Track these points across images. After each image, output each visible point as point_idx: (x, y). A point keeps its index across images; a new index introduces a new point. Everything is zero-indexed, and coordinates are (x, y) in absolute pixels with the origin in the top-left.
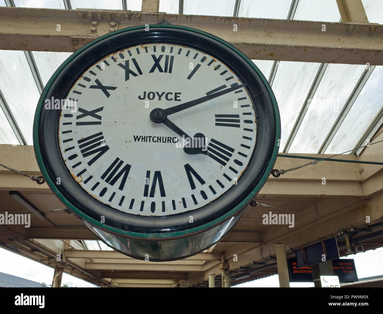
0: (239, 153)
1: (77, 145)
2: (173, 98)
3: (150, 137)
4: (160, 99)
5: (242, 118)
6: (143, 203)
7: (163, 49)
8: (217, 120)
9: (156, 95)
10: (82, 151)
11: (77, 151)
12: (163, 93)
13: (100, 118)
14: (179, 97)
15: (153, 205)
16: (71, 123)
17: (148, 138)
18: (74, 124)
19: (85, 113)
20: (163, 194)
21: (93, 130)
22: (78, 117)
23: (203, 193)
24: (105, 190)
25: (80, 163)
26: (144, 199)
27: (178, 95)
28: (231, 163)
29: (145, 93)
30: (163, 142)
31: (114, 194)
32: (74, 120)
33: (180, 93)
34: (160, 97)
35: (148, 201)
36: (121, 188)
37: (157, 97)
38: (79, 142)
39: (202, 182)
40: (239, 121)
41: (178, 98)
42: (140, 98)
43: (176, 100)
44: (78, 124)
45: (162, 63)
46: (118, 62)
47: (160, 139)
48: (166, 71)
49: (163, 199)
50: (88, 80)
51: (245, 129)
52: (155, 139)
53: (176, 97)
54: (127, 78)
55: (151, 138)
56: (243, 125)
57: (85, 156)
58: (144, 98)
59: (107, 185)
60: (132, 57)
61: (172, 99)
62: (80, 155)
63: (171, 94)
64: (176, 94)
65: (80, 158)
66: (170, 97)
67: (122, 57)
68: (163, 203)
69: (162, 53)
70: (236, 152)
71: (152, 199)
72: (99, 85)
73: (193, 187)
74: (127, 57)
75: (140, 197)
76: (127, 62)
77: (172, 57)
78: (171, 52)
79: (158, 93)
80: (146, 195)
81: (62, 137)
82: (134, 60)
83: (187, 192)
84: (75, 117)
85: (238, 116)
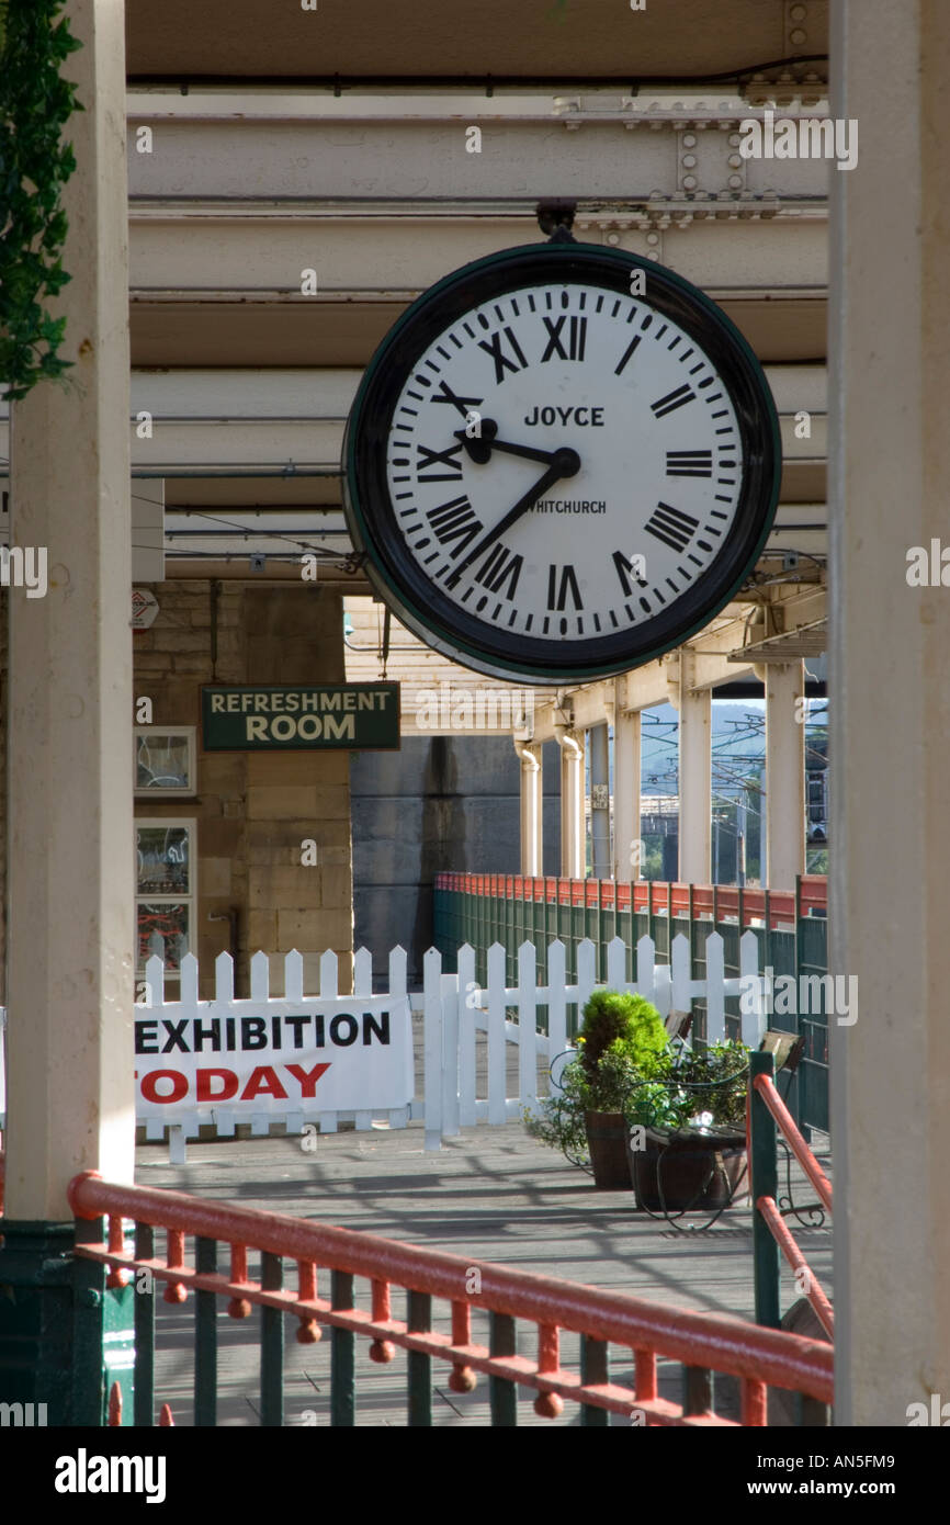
0: (708, 529)
1: (426, 522)
2: (590, 419)
3: (552, 503)
4: (564, 423)
5: (717, 457)
6: (547, 620)
7: (565, 302)
8: (670, 464)
9: (557, 413)
10: (438, 533)
11: (428, 532)
12: (570, 410)
14: (599, 416)
15: (564, 623)
16: (407, 479)
17: (549, 505)
18: (414, 479)
19: (432, 457)
20: (579, 606)
21: (444, 493)
22: (421, 465)
23: (643, 602)
24: (484, 601)
25: (436, 555)
26: (550, 614)
27: (598, 413)
28: (692, 548)
29: (536, 410)
30: (575, 511)
31: (499, 606)
32: (411, 471)
33: (602, 409)
34: (565, 418)
35: (556, 617)
36: (510, 596)
37: (558, 418)
38: (430, 515)
40: (709, 464)
41: (598, 420)
42: (527, 420)
43: (594, 424)
44: (422, 479)
45: (565, 337)
46: (478, 339)
47: (569, 506)
48: (573, 357)
49: (580, 613)
50: (426, 382)
51: (721, 481)
52: (561, 506)
53: (594, 416)
54: (500, 377)
55: (554, 505)
56: (718, 472)
57: (443, 541)
58: (535, 423)
59: (487, 592)
60: (505, 325)
61: (586, 423)
62: (434, 540)
63: (585, 410)
64: (594, 410)
65: (435, 545)
66: (584, 416)
67: (484, 323)
68: (580, 620)
69: (563, 312)
70: (701, 526)
71: (562, 614)
72: (448, 397)
73: (628, 592)
75: (540, 610)
76: (496, 337)
77: (584, 320)
78: (582, 307)
79: (559, 410)
80: (551, 607)
81: (399, 506)
82: (508, 331)
83: (618, 603)
84: (413, 464)
85: (708, 454)
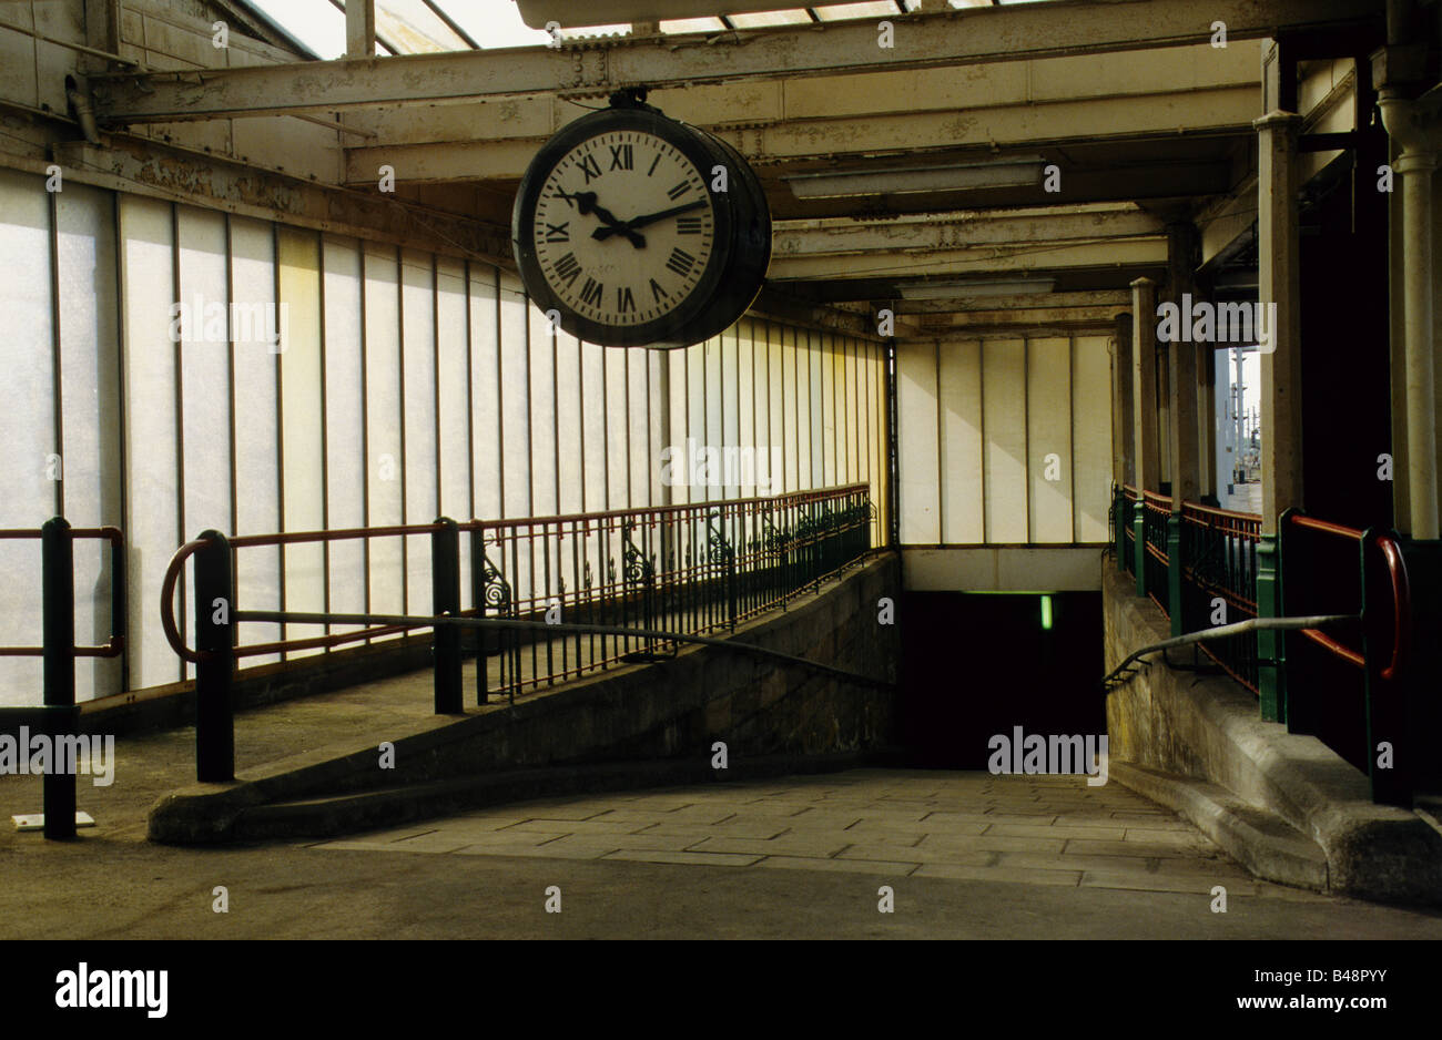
13: (567, 234)
39: (665, 295)
74: (585, 154)
